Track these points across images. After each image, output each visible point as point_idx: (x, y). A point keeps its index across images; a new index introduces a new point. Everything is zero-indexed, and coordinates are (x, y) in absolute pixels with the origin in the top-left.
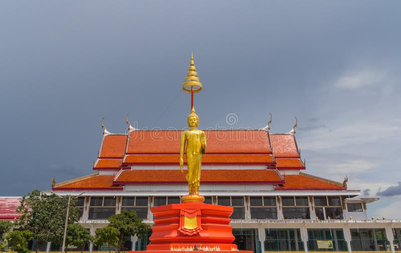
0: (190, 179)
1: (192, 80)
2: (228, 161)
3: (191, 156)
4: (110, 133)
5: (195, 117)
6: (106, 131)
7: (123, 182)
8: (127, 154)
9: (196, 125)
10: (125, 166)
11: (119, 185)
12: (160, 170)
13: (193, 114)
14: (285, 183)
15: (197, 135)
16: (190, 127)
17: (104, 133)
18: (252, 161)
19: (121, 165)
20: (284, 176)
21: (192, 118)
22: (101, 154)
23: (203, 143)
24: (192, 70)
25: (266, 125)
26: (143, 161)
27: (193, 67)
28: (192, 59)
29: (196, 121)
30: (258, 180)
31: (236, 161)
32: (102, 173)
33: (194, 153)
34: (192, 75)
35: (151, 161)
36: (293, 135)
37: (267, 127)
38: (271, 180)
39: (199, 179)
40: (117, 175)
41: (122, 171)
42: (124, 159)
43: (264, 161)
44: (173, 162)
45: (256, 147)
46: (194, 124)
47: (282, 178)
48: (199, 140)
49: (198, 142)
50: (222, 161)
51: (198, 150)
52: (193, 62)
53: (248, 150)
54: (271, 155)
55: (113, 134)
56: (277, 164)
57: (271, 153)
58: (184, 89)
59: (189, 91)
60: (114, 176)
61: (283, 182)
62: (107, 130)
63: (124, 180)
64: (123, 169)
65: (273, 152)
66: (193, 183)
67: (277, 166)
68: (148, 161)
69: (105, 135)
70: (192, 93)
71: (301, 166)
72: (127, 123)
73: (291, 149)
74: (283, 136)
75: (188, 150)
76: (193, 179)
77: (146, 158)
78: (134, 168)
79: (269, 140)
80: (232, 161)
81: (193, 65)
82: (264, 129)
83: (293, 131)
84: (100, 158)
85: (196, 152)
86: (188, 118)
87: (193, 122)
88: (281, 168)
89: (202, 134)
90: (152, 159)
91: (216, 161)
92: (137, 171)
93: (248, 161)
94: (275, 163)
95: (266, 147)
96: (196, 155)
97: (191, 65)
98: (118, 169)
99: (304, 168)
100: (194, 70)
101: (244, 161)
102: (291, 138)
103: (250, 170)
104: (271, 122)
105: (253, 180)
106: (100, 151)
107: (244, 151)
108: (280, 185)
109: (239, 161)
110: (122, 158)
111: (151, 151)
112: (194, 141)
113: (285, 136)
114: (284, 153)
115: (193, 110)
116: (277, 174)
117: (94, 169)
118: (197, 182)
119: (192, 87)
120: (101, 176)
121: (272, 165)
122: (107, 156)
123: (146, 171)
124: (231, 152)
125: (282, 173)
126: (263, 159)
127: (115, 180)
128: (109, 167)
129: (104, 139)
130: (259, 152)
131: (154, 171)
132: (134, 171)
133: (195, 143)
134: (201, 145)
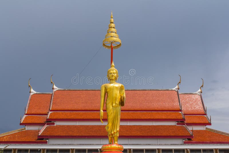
0: (109, 129)
1: (111, 37)
2: (142, 118)
3: (111, 107)
4: (35, 92)
5: (115, 71)
6: (32, 90)
7: (47, 136)
8: (51, 111)
9: (116, 79)
10: (49, 122)
11: (43, 139)
12: (81, 126)
13: (113, 68)
14: (193, 137)
15: (117, 88)
16: (110, 80)
17: (30, 92)
18: (164, 117)
19: (45, 120)
20: (192, 131)
21: (112, 71)
22: (28, 111)
23: (122, 95)
24: (111, 27)
25: (176, 86)
26: (66, 117)
27: (113, 25)
28: (111, 18)
29: (115, 75)
30: (169, 135)
31: (149, 118)
32: (28, 128)
33: (114, 105)
34: (112, 32)
35: (73, 117)
36: (200, 94)
37: (177, 87)
38: (180, 135)
39: (118, 129)
40: (42, 130)
41: (46, 126)
42: (48, 116)
43: (174, 118)
44: (92, 118)
45: (167, 105)
46: (114, 78)
47: (191, 133)
48: (118, 92)
49: (117, 94)
50: (136, 118)
51: (118, 102)
52: (112, 20)
53: (160, 108)
54: (180, 112)
55: (38, 93)
56: (186, 120)
57: (181, 111)
58: (104, 45)
59: (108, 47)
60: (39, 131)
61: (192, 136)
62: (34, 90)
63: (48, 134)
64: (47, 125)
65: (182, 110)
66: (113, 133)
67: (185, 122)
68: (69, 117)
69: (32, 94)
70: (112, 49)
71: (207, 122)
72: (52, 83)
73: (198, 108)
74: (191, 95)
75: (108, 102)
76: (113, 129)
77: (68, 115)
78: (57, 124)
79: (179, 99)
80: (146, 118)
81: (113, 23)
82: (174, 89)
83: (200, 90)
84: (26, 114)
85: (116, 104)
86: (108, 72)
87: (113, 76)
88: (189, 124)
89: (122, 86)
90: (73, 115)
91: (131, 118)
92: (60, 126)
93: (160, 118)
94: (184, 120)
95: (176, 105)
96: (116, 107)
97: (111, 23)
98: (42, 124)
99: (210, 124)
100: (114, 28)
101: (157, 117)
102: (198, 97)
103: (162, 126)
104: (180, 83)
105: (165, 134)
106: (27, 108)
107: (156, 109)
108: (189, 139)
109: (152, 118)
110: (47, 114)
111: (73, 109)
112: (114, 93)
113: (193, 96)
114: (192, 111)
115: (113, 64)
116: (186, 129)
117: (21, 124)
118: (117, 132)
119: (112, 43)
120: (27, 131)
121: (181, 121)
122: (33, 113)
123: (68, 126)
124: (145, 109)
125: (190, 128)
126: (173, 115)
127: (40, 134)
128: (35, 122)
129: (30, 97)
130: (170, 109)
131: (76, 126)
132: (57, 126)
133: (114, 95)
134: (120, 97)
